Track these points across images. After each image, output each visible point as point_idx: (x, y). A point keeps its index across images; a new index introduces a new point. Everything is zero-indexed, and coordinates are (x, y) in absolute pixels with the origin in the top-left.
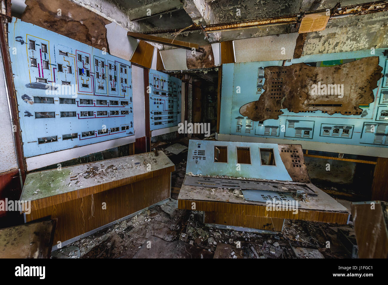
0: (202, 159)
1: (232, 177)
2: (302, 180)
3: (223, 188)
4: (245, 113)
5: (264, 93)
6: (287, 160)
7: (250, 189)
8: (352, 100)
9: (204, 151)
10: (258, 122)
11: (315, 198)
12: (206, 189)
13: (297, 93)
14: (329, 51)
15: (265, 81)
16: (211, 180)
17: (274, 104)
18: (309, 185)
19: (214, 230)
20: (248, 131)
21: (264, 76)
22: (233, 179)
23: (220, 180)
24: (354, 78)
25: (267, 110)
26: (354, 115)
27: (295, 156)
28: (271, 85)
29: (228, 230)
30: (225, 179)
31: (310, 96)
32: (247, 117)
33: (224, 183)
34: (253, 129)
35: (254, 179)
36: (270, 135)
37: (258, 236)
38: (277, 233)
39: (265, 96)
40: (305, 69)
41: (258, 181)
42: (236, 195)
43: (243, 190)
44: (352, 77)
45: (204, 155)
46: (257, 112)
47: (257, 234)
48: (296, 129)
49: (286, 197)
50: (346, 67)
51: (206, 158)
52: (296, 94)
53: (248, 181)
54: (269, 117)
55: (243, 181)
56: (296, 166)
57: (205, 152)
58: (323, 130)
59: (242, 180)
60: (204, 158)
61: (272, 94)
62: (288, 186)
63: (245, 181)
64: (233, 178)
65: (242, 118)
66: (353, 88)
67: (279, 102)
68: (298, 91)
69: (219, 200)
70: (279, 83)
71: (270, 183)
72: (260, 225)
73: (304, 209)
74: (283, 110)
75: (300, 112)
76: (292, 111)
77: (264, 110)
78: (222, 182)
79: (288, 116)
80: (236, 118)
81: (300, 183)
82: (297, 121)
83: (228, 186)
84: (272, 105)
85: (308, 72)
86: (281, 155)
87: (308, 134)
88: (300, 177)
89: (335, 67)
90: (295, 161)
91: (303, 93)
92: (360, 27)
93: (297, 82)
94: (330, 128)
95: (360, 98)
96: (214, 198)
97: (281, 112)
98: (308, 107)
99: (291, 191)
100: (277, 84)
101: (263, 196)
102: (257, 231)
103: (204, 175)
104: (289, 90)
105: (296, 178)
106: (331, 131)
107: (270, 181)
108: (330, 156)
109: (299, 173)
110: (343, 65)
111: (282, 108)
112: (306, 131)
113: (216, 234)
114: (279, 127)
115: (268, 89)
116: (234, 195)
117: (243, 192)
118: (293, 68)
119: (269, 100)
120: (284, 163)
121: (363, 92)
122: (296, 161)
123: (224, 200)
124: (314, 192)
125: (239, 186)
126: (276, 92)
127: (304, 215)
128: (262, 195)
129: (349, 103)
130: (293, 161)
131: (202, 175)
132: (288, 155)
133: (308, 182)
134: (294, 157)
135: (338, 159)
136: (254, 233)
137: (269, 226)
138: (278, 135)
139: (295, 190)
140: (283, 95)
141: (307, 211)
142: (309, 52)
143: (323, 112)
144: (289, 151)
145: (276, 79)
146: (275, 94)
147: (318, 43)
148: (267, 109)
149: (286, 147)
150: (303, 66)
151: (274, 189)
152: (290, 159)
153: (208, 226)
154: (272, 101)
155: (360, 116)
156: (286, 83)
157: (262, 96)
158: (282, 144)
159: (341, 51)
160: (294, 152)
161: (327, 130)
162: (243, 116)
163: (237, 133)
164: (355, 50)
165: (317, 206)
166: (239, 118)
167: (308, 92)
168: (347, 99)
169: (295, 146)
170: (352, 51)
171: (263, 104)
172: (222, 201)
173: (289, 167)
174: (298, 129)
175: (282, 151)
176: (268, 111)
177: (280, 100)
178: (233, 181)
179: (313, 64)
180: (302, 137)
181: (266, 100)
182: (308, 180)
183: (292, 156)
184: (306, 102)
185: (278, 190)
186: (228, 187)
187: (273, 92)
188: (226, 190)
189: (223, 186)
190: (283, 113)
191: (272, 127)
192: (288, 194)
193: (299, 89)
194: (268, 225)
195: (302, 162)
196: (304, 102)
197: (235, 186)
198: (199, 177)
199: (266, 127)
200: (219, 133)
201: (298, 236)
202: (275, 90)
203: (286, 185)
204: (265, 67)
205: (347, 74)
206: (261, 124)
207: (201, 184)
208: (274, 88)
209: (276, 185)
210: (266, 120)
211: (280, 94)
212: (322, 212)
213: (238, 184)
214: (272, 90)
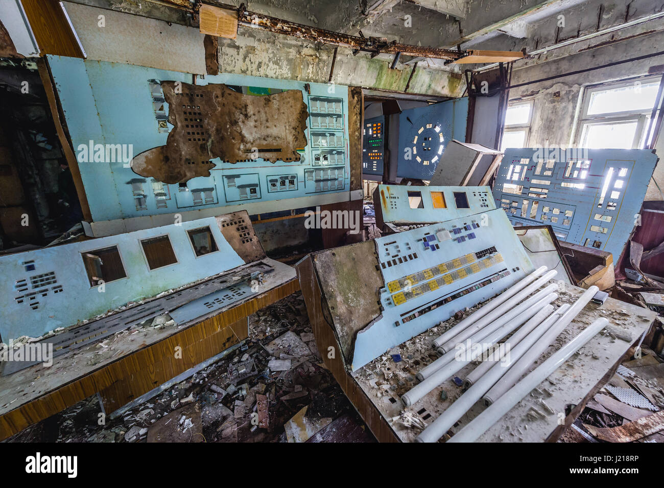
0: (51, 293)
1: (144, 299)
2: (257, 257)
3: (128, 329)
4: (144, 170)
5: (174, 130)
6: (232, 238)
7: (183, 303)
8: (289, 143)
9: (52, 273)
10: (178, 184)
11: (272, 274)
12: (83, 351)
13: (227, 133)
14: (254, 73)
15: (170, 107)
16: (94, 326)
17: (196, 149)
18: (264, 261)
19: (135, 411)
20: (162, 204)
21: (165, 99)
22: (149, 302)
23: (118, 316)
24: (286, 114)
25: (188, 161)
26: (295, 161)
27: (242, 228)
28: (183, 117)
29: (166, 390)
30: (128, 309)
31: (245, 137)
32: (152, 178)
33: (128, 317)
34: (170, 199)
35: (190, 284)
36: (204, 203)
37: (219, 364)
38: (244, 342)
39: (177, 137)
40: (230, 94)
41: (196, 285)
42: (159, 326)
43: (171, 311)
44: (283, 113)
45: (55, 282)
46: (169, 167)
47: (216, 362)
48: (239, 187)
49: (240, 290)
50: (276, 99)
51: (63, 288)
52: (225, 134)
53: (178, 292)
54: (194, 174)
55: (169, 297)
56: (246, 242)
57: (57, 275)
58: (270, 184)
59: (167, 296)
60: (59, 289)
61: (189, 133)
62: (240, 273)
63: (174, 295)
64: (147, 300)
65: (143, 181)
66: (287, 128)
67: (204, 148)
68: (228, 129)
69: (123, 353)
70: (195, 114)
71: (216, 280)
72: (217, 347)
73: (262, 294)
74: (214, 160)
75: (238, 161)
76: (228, 162)
77: (183, 162)
78: (122, 319)
79: (223, 169)
80: (128, 183)
81: (255, 263)
82: (238, 176)
83: (139, 319)
84: (194, 152)
85: (234, 101)
86: (223, 232)
87: (256, 193)
88: (254, 255)
89: (264, 97)
90: (243, 235)
91: (236, 133)
92: (278, 47)
93: (222, 114)
94: (276, 181)
95: (296, 141)
96: (110, 357)
97: (212, 164)
98: (246, 154)
99: (245, 278)
100: (193, 117)
101: (208, 304)
102: (216, 358)
103: (71, 325)
104: (214, 127)
105: (249, 258)
106: (278, 184)
107: (216, 276)
108: (284, 216)
109: (251, 250)
110: (272, 96)
111: (212, 156)
112: (252, 189)
113: (143, 415)
114: (214, 188)
115: (179, 124)
116: (156, 327)
117: (172, 315)
118: (212, 91)
119: (187, 144)
120: (229, 242)
121: (296, 133)
122: (245, 235)
123: (134, 347)
124: (270, 267)
125: (163, 309)
126: (195, 130)
127: (263, 300)
128: (205, 304)
129: (288, 147)
130: (241, 236)
131: (63, 328)
132: (233, 230)
133: (264, 257)
134: (241, 230)
135: (291, 217)
136: (211, 365)
137: (231, 340)
138: (215, 201)
139: (249, 274)
140: (207, 136)
141: (266, 294)
142: (229, 69)
143: (265, 160)
144: (233, 223)
145: (188, 106)
146: (193, 133)
147: (237, 57)
148: (187, 159)
149: (228, 218)
150: (225, 90)
151: (222, 286)
152: (237, 234)
153: (118, 414)
154: (193, 146)
155: (299, 163)
156: (207, 114)
157: (171, 136)
158: (222, 215)
159: (267, 76)
160: (240, 222)
161: (273, 183)
162: (143, 178)
163: (140, 212)
164: (279, 77)
165: (275, 282)
166: (133, 181)
167: (241, 132)
168: (284, 142)
169: (238, 213)
170: (277, 78)
171: (177, 151)
172: (131, 351)
173: (237, 247)
174: (241, 187)
175: (223, 226)
176: (189, 163)
177: (205, 144)
178: (147, 307)
179: (238, 89)
180: (249, 198)
181: (181, 145)
182: (263, 254)
183: (238, 229)
184: (242, 147)
185: (228, 284)
186: (138, 322)
187: (190, 130)
188: (137, 329)
189: (125, 324)
190: (215, 165)
191: (204, 190)
192: (240, 285)
193: (228, 126)
194: (228, 340)
195: (252, 234)
196: (240, 146)
197: (154, 313)
198: (54, 335)
199: (194, 191)
200: (91, 221)
201: (269, 329)
202: (192, 126)
203: (238, 272)
204: (162, 80)
205: (279, 109)
206: (183, 188)
207: (64, 348)
208: (190, 123)
209: (224, 279)
210: (190, 179)
211: (202, 133)
212: (280, 287)
213: (159, 306)
214: (187, 126)
